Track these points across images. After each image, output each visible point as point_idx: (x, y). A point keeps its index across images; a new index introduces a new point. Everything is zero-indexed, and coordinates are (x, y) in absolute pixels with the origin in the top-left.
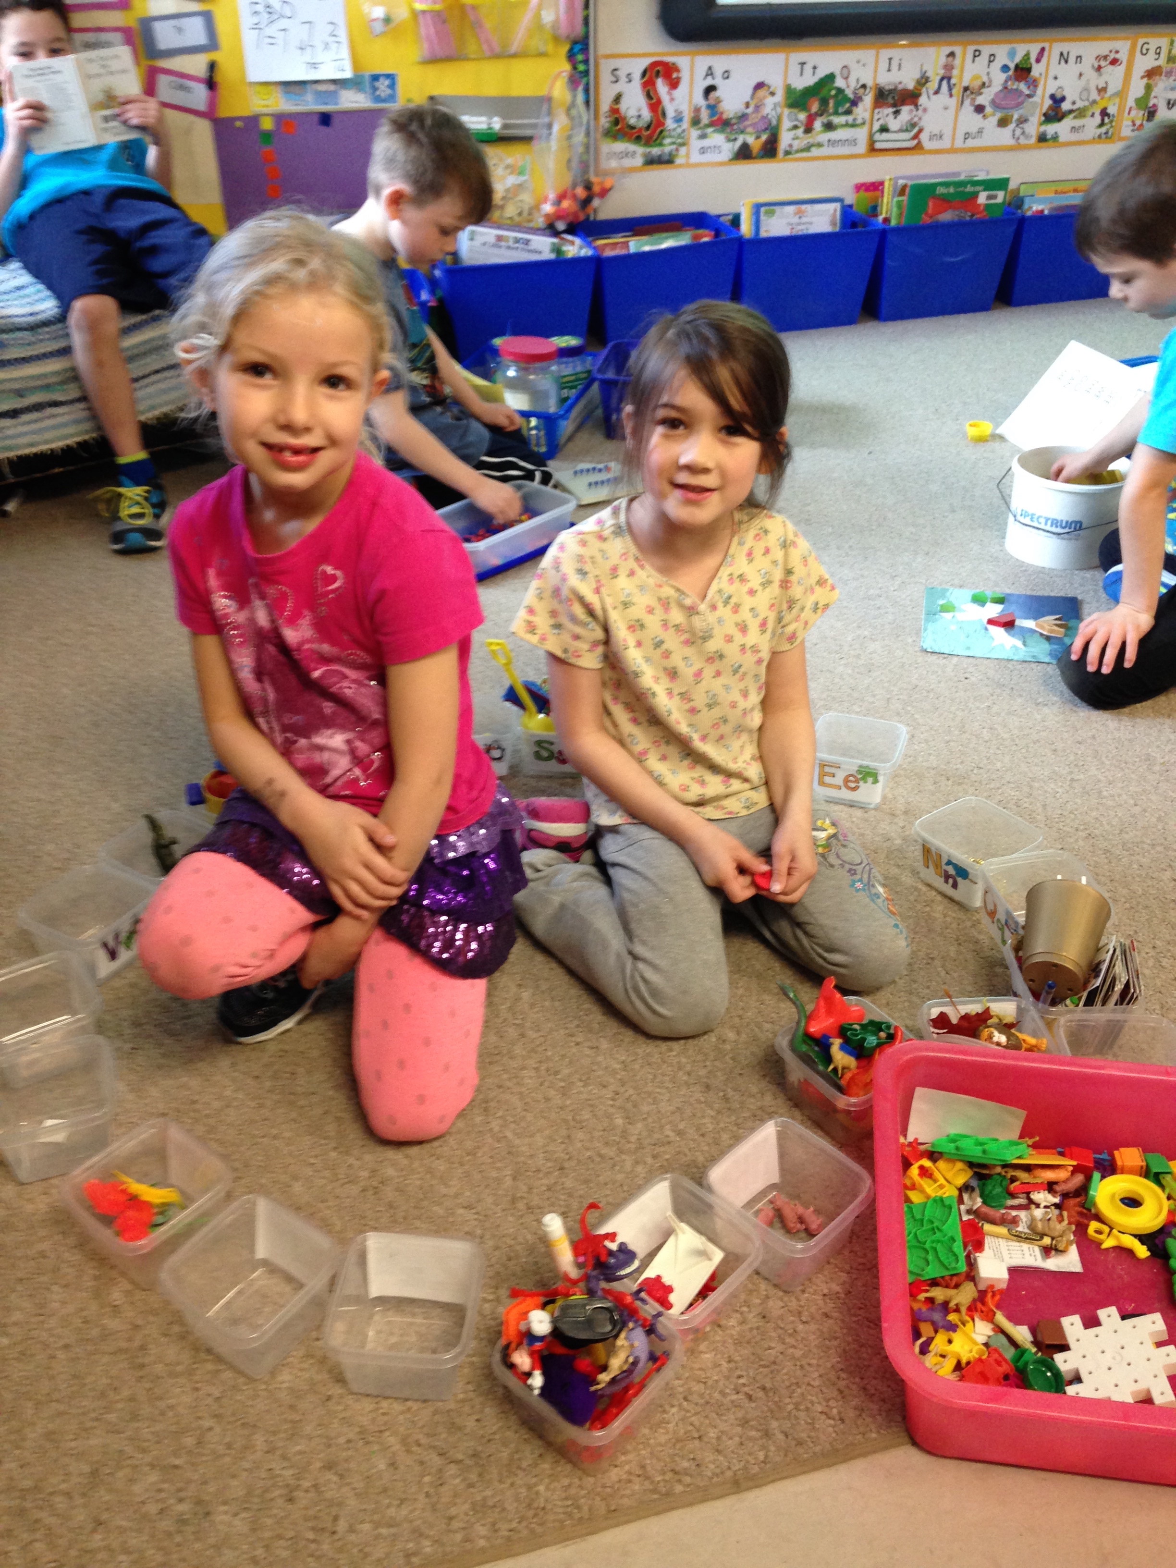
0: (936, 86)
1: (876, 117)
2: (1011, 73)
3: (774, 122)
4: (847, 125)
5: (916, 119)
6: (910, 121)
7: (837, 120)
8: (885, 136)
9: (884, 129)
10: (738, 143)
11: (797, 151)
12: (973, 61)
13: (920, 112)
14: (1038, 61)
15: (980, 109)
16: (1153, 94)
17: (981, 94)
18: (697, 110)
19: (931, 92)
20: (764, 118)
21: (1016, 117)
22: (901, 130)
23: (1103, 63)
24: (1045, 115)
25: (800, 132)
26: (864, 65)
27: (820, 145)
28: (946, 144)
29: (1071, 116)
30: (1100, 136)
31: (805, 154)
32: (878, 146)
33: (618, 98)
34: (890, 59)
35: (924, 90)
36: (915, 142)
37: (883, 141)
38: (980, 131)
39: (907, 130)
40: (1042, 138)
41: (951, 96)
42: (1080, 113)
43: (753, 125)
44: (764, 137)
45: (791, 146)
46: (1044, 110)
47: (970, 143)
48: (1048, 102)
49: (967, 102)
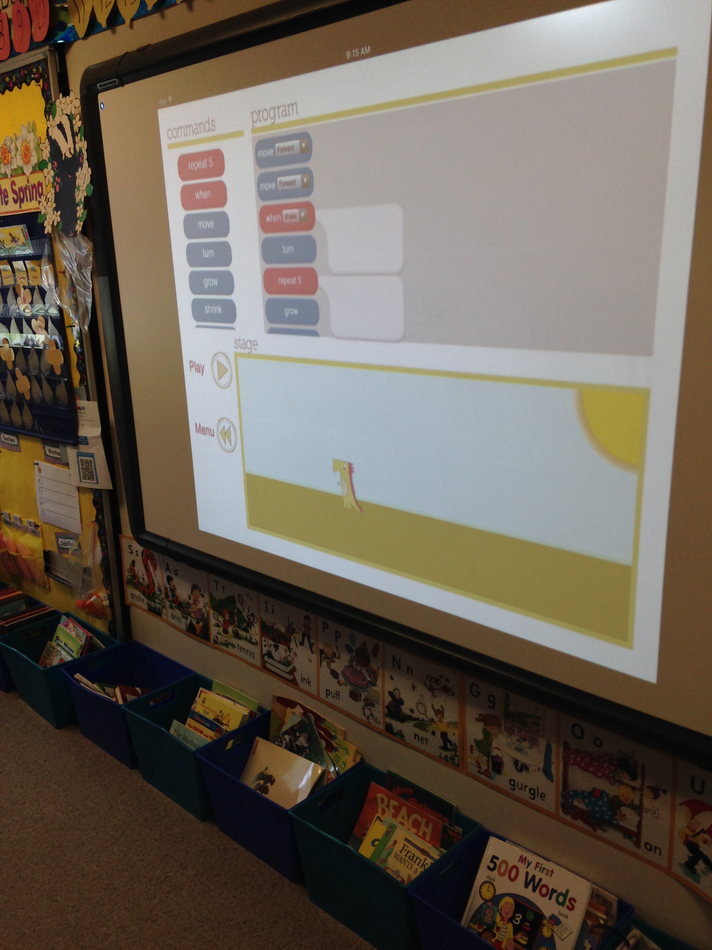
0: (301, 639)
1: (264, 644)
2: (354, 654)
3: (206, 616)
4: (246, 639)
5: (290, 659)
6: (285, 658)
7: (242, 633)
8: (270, 661)
9: (269, 655)
10: (188, 622)
11: (221, 643)
12: (324, 631)
13: (292, 654)
14: (375, 655)
15: (334, 674)
16: (494, 744)
17: (334, 662)
18: (166, 589)
19: (298, 642)
20: (200, 610)
21: (363, 697)
22: (280, 662)
23: (435, 686)
24: (387, 707)
25: (221, 629)
26: (251, 599)
27: (233, 646)
28: (313, 689)
29: (413, 723)
30: (446, 758)
31: (225, 648)
32: (268, 666)
33: (133, 563)
34: (266, 603)
35: (292, 637)
36: (292, 677)
37: (271, 664)
38: (337, 694)
39: (284, 664)
40: (389, 729)
41: (312, 652)
42: (421, 724)
43: (195, 612)
44: (201, 624)
45: (217, 637)
46: (386, 704)
47: (330, 699)
48: (388, 699)
49: (324, 664)
